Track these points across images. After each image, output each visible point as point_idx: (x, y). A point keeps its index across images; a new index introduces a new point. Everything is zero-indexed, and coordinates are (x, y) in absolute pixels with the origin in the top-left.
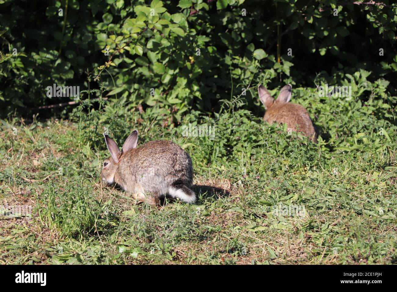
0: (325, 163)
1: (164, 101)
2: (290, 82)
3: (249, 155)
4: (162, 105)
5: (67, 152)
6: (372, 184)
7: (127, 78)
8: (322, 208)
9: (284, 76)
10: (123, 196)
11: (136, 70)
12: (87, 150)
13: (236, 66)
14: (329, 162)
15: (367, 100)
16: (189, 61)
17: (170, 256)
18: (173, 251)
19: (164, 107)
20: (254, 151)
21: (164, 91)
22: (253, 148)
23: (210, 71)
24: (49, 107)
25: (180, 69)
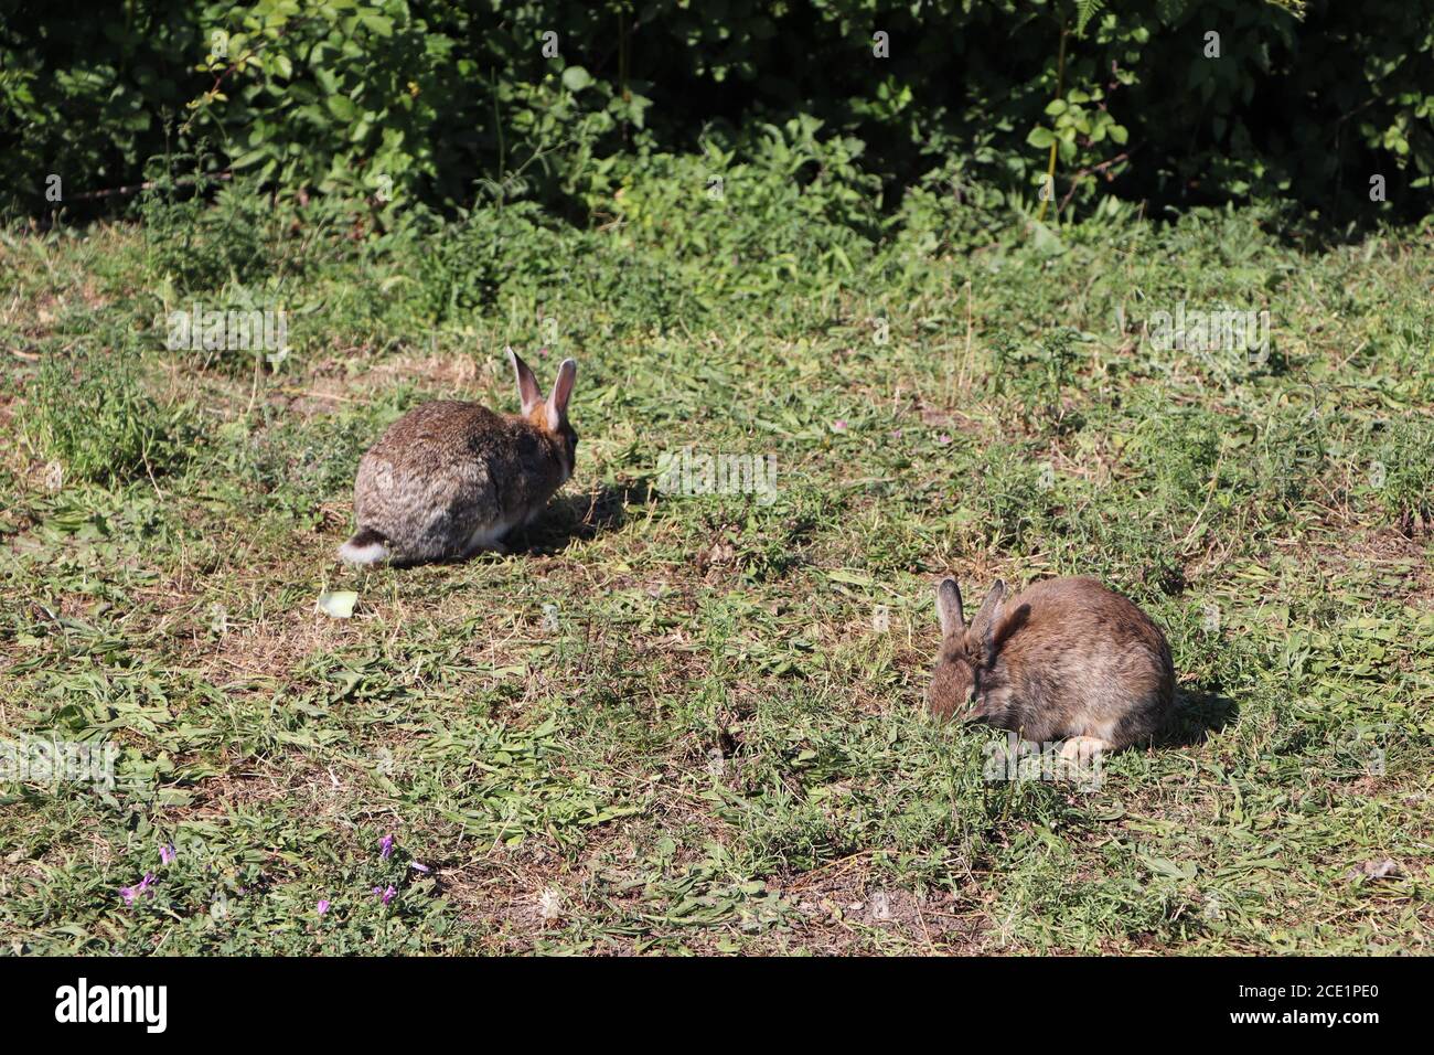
0: (697, 320)
1: (354, 182)
2: (644, 141)
3: (532, 303)
4: (350, 191)
5: (120, 295)
6: (791, 366)
7: (273, 129)
8: (666, 417)
9: (632, 129)
10: (226, 392)
11: (294, 113)
12: (165, 290)
13: (523, 104)
14: (704, 317)
15: (810, 182)
16: (408, 91)
17: (310, 522)
18: (318, 510)
19: (356, 194)
20: (543, 293)
21: (356, 160)
22: (541, 285)
23: (460, 114)
24: (99, 194)
25: (392, 109)
